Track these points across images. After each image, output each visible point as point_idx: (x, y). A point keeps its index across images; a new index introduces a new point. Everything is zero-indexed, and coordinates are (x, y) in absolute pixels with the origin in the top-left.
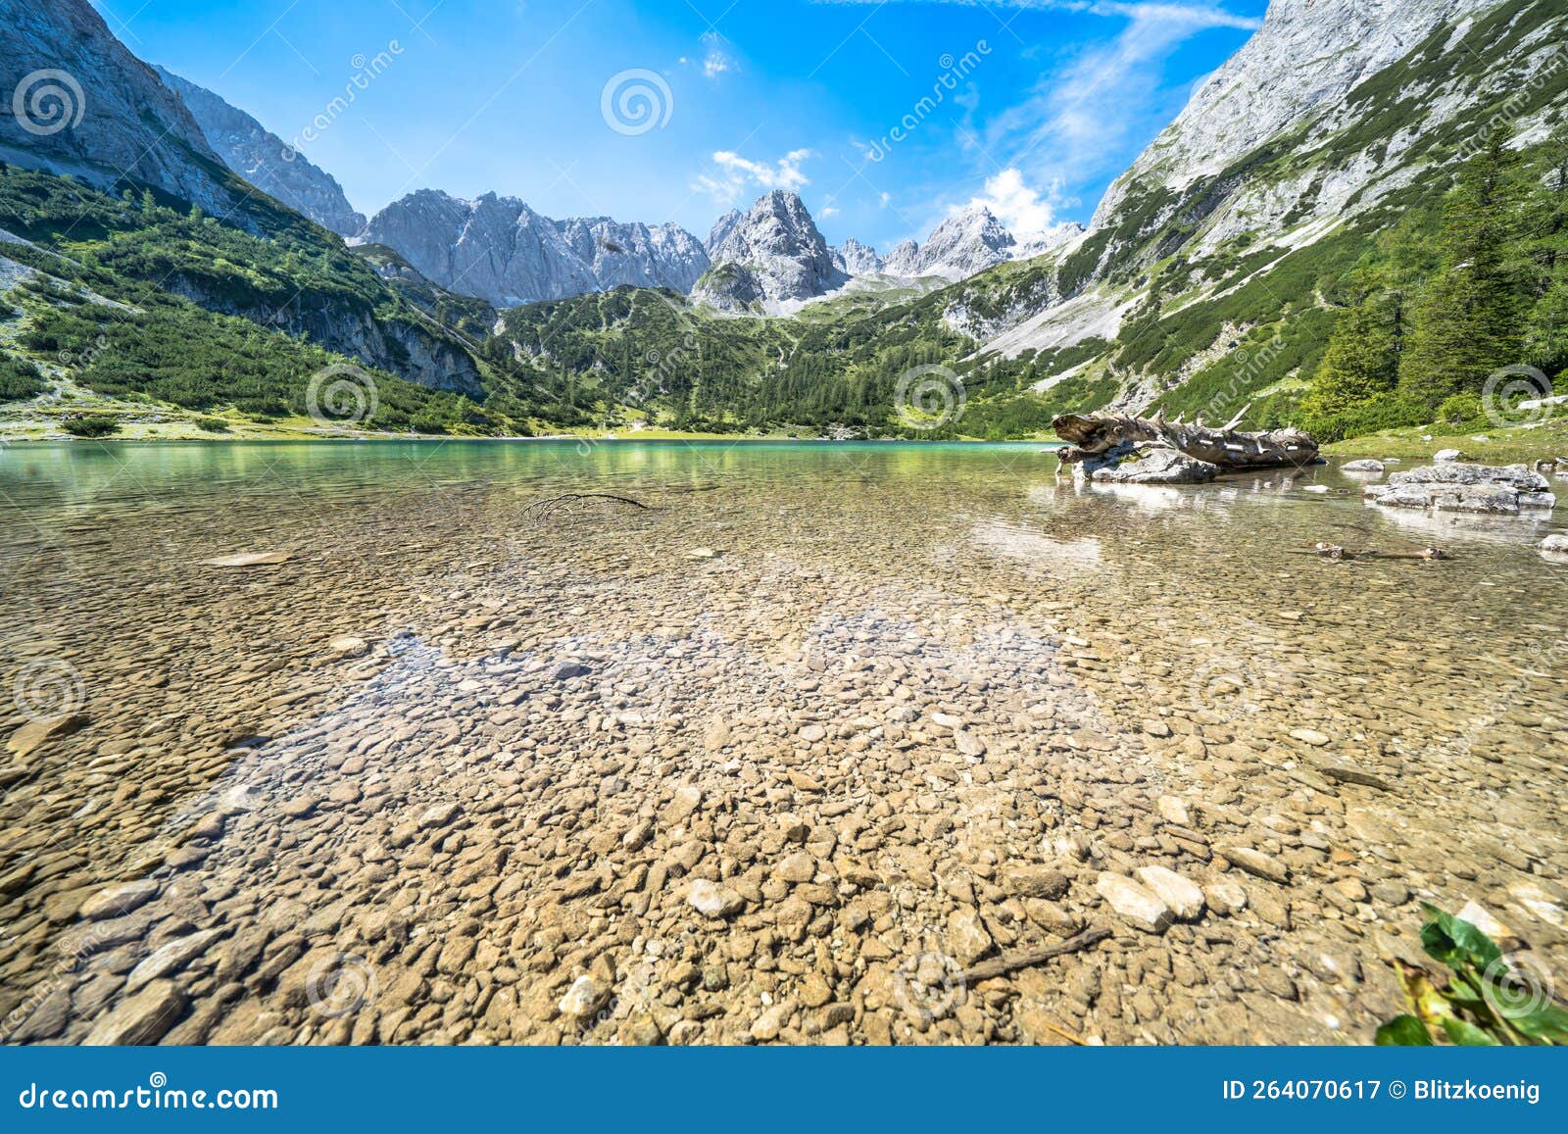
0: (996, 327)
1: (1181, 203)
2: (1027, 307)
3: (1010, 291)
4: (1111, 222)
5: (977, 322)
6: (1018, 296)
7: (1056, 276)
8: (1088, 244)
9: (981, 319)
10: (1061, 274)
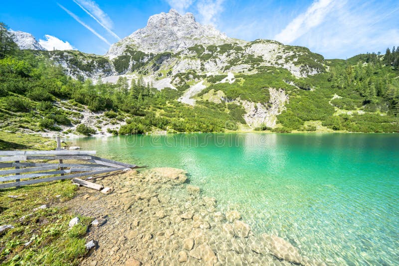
0: (89, 76)
1: (149, 57)
2: (104, 71)
3: (92, 62)
4: (126, 54)
5: (76, 71)
6: (99, 66)
7: (113, 64)
8: (121, 58)
9: (78, 69)
10: (115, 65)
